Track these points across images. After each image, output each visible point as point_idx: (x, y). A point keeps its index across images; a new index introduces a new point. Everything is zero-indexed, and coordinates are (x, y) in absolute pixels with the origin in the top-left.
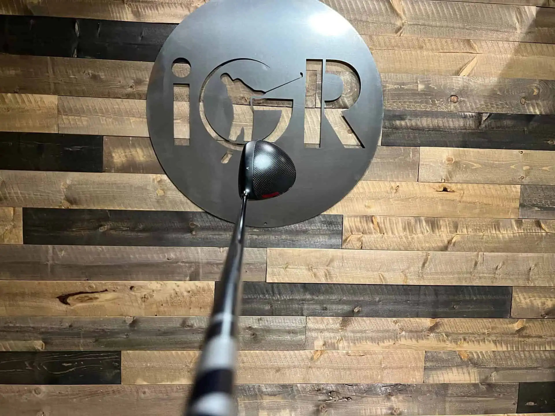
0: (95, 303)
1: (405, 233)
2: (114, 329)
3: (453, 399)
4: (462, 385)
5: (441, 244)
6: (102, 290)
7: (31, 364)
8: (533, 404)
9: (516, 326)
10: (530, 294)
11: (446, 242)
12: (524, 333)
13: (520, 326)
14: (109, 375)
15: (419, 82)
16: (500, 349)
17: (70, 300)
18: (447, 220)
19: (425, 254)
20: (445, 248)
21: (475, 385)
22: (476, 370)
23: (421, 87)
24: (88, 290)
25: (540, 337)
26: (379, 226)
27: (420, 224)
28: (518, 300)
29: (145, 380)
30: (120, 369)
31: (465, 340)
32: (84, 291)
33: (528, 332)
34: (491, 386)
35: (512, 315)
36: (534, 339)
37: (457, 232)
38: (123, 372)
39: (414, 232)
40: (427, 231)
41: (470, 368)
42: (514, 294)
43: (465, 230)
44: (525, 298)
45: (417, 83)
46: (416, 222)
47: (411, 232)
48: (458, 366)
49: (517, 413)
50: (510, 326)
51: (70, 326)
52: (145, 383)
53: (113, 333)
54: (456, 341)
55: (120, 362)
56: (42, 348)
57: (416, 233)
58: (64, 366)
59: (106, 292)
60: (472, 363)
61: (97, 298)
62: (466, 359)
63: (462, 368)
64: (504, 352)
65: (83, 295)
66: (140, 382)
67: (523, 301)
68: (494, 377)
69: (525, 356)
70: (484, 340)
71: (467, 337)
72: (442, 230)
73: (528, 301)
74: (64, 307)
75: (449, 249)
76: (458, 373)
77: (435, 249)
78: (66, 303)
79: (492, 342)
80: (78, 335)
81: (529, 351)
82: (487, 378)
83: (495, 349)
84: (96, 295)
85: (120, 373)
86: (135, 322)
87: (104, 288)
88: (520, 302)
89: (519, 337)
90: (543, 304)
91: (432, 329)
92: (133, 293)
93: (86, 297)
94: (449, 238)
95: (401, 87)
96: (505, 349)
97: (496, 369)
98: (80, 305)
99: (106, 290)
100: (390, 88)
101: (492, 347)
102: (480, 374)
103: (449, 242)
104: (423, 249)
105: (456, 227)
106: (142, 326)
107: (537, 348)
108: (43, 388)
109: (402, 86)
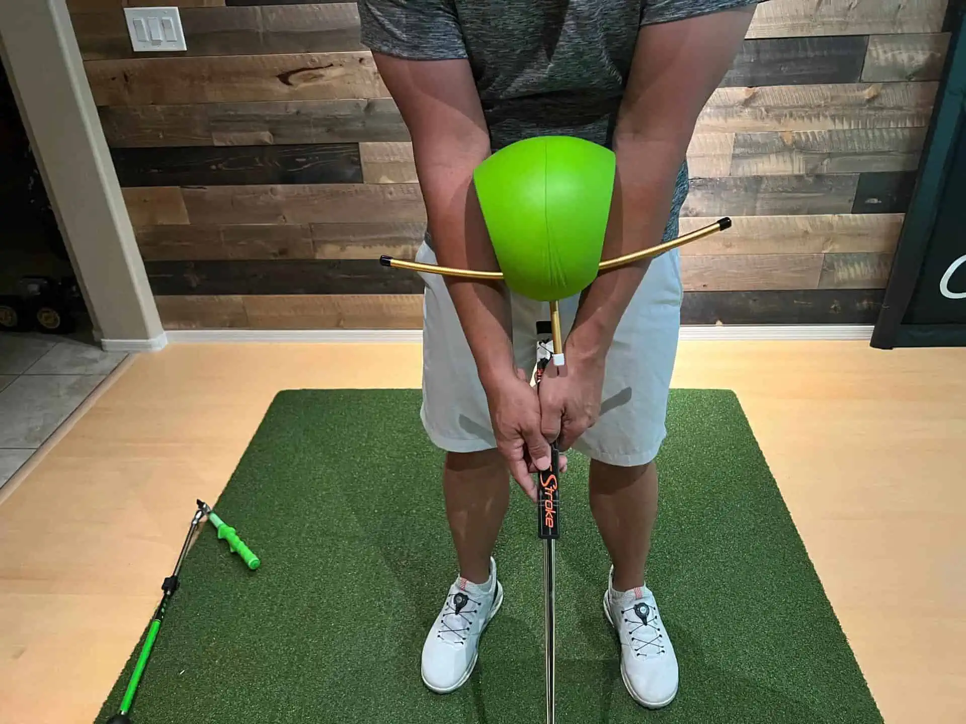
0: (321, 82)
2: (349, 115)
3: (767, 196)
4: (782, 178)
6: (327, 65)
7: (261, 160)
8: (876, 201)
9: (867, 93)
10: (894, 46)
12: (876, 104)
13: (872, 94)
14: (350, 172)
16: (839, 127)
17: (291, 79)
21: (799, 178)
22: (801, 157)
24: (310, 65)
25: (900, 108)
28: (874, 54)
29: (390, 178)
30: (360, 165)
31: (791, 115)
32: (306, 67)
33: (884, 101)
34: (819, 177)
35: (863, 78)
36: (891, 113)
38: (364, 168)
41: (794, 155)
42: (871, 47)
44: (885, 52)
48: (779, 152)
49: (852, 213)
50: (858, 93)
51: (298, 113)
52: (391, 182)
53: (346, 121)
54: (778, 118)
55: (359, 156)
56: (271, 141)
58: (298, 162)
59: (331, 67)
60: (797, 148)
61: (322, 76)
62: (790, 143)
63: (783, 156)
64: (844, 131)
65: (306, 72)
66: (385, 180)
67: (882, 57)
68: (826, 167)
69: (874, 136)
70: (818, 116)
71: (794, 113)
73: (889, 55)
74: (285, 89)
76: (778, 162)
78: (288, 84)
79: (829, 118)
80: (307, 123)
81: (880, 129)
82: (816, 167)
83: (832, 127)
84: (321, 72)
85: (361, 169)
86: (370, 106)
87: (330, 61)
88: (878, 59)
89: (869, 109)
90: (911, 59)
91: (746, 103)
92: (364, 67)
93: (309, 74)
96: (846, 127)
97: (830, 155)
98: (303, 85)
99: (332, 65)
101: (830, 125)
102: (807, 162)
106: (378, 109)
107: (892, 125)
108: (279, 187)
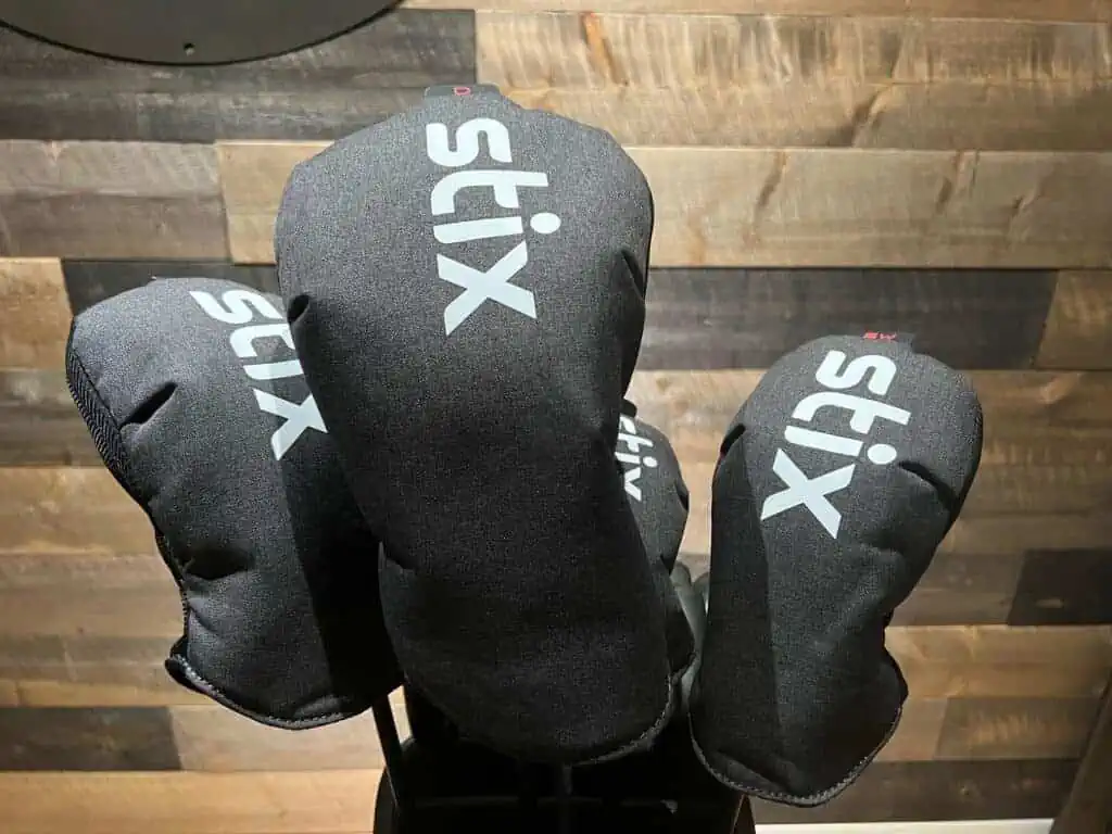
1: (702, 81)
5: (829, 123)
8: (1057, 603)
9: (1049, 392)
11: (849, 112)
12: (1069, 413)
13: (1061, 394)
18: (858, 30)
19: (771, 159)
20: (843, 137)
26: (609, 55)
27: (759, 46)
28: (1069, 313)
35: (1040, 359)
36: (1098, 432)
37: (890, 72)
39: (736, 75)
40: (784, 72)
42: (1060, 296)
43: (922, 68)
44: (1092, 308)
46: (744, 33)
47: (726, 74)
50: (1028, 393)
57: (744, 82)
67: (1086, 317)
69: (1058, 479)
72: (839, 65)
73: (1102, 314)
75: (857, 140)
77: (807, 141)
81: (1072, 466)
88: (1076, 321)
89: (1052, 424)
94: (863, 99)
103: (861, 113)
104: (763, 140)
105: (890, 54)
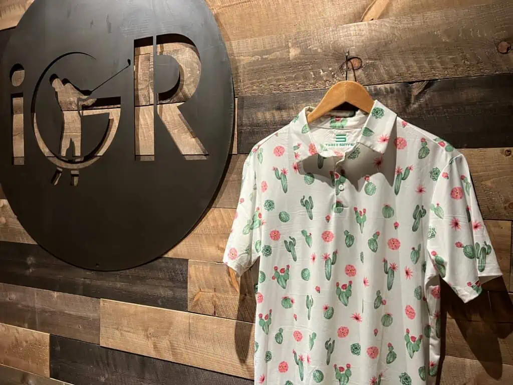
15: (290, 44)
23: (293, 53)
26: (238, 282)
45: (287, 47)
95: (262, 58)
100: (245, 62)
109: (264, 57)
